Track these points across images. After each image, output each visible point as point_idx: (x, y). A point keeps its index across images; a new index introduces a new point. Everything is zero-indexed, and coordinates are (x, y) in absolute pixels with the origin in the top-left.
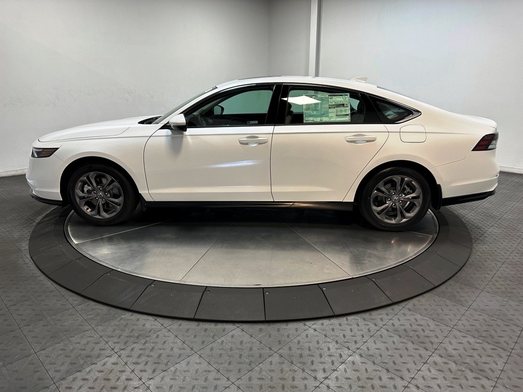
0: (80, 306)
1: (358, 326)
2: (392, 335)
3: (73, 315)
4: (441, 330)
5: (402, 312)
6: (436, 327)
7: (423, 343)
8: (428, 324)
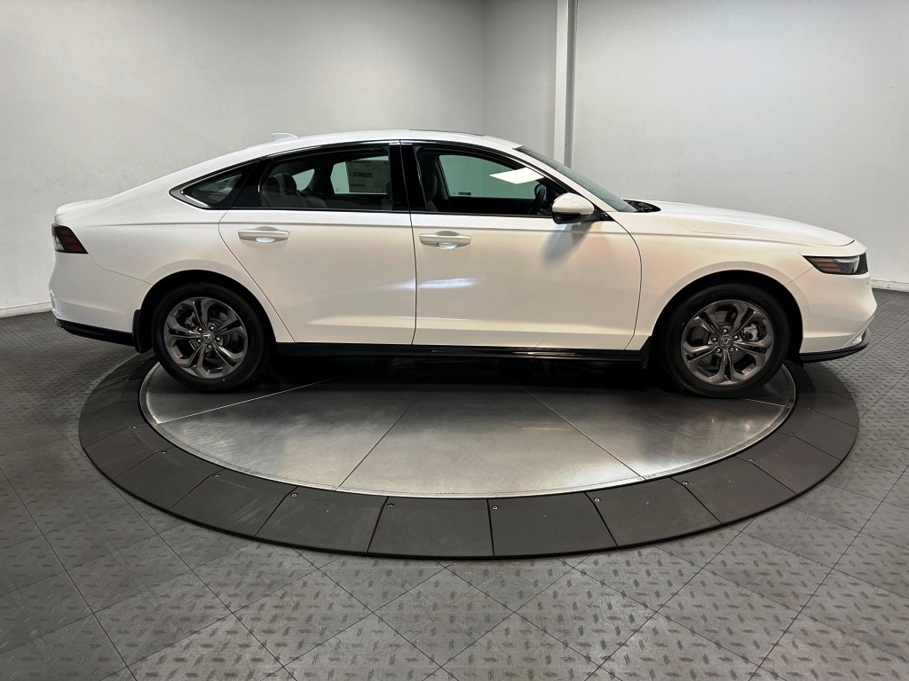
0: (169, 533)
1: (660, 564)
2: (723, 581)
3: (157, 547)
4: (811, 572)
5: (738, 540)
6: (802, 567)
7: (780, 595)
8: (787, 562)
